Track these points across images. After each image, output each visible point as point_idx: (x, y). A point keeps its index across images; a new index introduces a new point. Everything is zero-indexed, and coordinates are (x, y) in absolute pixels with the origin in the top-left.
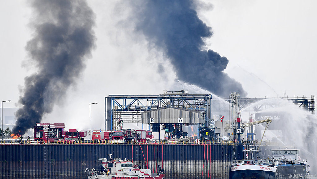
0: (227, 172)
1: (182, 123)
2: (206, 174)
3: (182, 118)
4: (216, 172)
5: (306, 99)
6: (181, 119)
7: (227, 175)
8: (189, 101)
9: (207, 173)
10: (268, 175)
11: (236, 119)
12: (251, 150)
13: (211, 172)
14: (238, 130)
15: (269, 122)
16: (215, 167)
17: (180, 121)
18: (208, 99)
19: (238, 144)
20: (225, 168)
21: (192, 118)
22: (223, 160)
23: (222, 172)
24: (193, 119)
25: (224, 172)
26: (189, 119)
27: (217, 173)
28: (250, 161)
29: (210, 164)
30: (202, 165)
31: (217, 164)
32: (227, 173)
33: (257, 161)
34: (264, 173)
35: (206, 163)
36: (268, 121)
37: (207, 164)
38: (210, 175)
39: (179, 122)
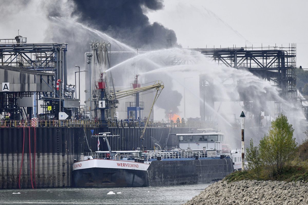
0: (65, 172)
1: (9, 91)
2: (26, 177)
3: (8, 84)
4: (46, 172)
5: (283, 49)
6: (6, 84)
7: (66, 177)
8: (29, 55)
9: (28, 174)
10: (132, 176)
11: (97, 84)
12: (105, 134)
13: (36, 173)
14: (100, 102)
15: (160, 88)
16: (43, 164)
17: (4, 88)
18: (59, 51)
19: (100, 125)
20: (63, 166)
21: (25, 84)
22: (58, 153)
23: (56, 172)
24: (27, 85)
25: (61, 172)
26: (19, 85)
27: (48, 174)
28: (106, 154)
29: (34, 160)
30: (20, 162)
31: (48, 160)
32: (66, 174)
33: (115, 153)
34: (125, 173)
35: (26, 157)
36: (158, 87)
37: (29, 159)
38: (34, 177)
39: (3, 91)
